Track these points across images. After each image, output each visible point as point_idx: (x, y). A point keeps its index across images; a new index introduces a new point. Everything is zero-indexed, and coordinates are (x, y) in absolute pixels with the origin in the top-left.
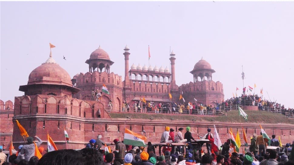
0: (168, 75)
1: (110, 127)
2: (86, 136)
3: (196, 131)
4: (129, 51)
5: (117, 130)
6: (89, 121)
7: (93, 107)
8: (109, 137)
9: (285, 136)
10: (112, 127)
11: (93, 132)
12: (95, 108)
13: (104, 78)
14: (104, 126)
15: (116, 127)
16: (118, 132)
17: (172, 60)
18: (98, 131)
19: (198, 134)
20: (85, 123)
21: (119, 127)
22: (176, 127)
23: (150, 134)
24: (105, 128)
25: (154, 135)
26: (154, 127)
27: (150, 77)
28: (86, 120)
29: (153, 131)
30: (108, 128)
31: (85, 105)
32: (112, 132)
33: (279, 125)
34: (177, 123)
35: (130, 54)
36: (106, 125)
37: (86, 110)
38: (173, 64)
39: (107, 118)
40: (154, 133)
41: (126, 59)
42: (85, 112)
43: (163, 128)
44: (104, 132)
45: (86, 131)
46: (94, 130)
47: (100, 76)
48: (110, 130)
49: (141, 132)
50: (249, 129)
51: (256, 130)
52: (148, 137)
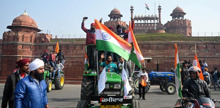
0: (157, 19)
2: (35, 53)
4: (133, 8)
5: (53, 49)
6: (37, 44)
10: (50, 47)
12: (41, 37)
15: (52, 47)
17: (160, 9)
20: (35, 46)
23: (72, 51)
24: (46, 48)
27: (146, 21)
29: (74, 49)
31: (36, 36)
35: (133, 10)
36: (47, 46)
37: (36, 38)
38: (160, 12)
39: (47, 43)
41: (132, 12)
42: (35, 40)
45: (36, 50)
46: (40, 49)
48: (49, 49)
49: (67, 50)
50: (144, 46)
51: (151, 46)
52: (71, 53)
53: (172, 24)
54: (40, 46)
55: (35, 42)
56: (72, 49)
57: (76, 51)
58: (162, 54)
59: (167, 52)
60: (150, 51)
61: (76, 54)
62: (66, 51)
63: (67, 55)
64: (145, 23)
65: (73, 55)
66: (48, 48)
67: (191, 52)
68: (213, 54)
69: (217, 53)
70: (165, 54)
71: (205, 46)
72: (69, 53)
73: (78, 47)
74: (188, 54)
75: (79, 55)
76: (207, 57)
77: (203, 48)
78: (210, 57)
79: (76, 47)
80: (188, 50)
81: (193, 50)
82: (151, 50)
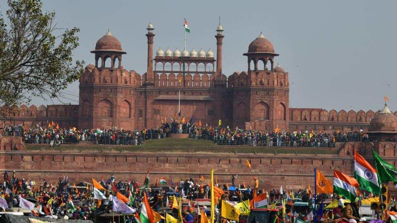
1: (25, 158)
2: (6, 165)
3: (104, 161)
4: (153, 32)
5: (31, 160)
6: (8, 153)
7: (12, 142)
8: (25, 165)
9: (202, 164)
10: (27, 157)
11: (12, 161)
12: (13, 143)
13: (105, 77)
14: (20, 157)
15: (30, 157)
16: (32, 162)
17: (219, 38)
18: (16, 161)
19: (105, 163)
20: (5, 155)
21: (33, 158)
22: (84, 157)
23: (59, 163)
24: (21, 159)
25: (64, 164)
26: (63, 157)
27: (186, 64)
28: (6, 153)
29: (62, 161)
30: (24, 158)
31: (5, 140)
32: (27, 161)
33: (198, 154)
34: (84, 154)
35: (154, 35)
36: (22, 156)
37: (6, 144)
38: (219, 44)
39: (23, 150)
40: (63, 162)
41: (150, 42)
42: (5, 146)
43: (72, 159)
44: (21, 161)
45: (6, 161)
46: (13, 160)
47: (100, 74)
48: (26, 160)
49: (52, 161)
50: (160, 158)
51: (168, 159)
52: (58, 166)
53: (242, 80)
54: (12, 155)
55: (5, 149)
56: (59, 160)
57: (65, 163)
58: (183, 170)
59: (189, 167)
60: (167, 165)
61: (65, 168)
62: (51, 163)
63: (52, 168)
64: (182, 70)
65: (61, 169)
66: (23, 159)
67: (221, 167)
68: (248, 171)
69: (253, 169)
70: (187, 170)
71: (239, 160)
72: (55, 166)
73: (67, 157)
74: (216, 169)
75: (69, 168)
76: (241, 174)
77: (236, 162)
78: (244, 175)
79: (65, 157)
80: (217, 165)
81: (223, 165)
82: (169, 163)
